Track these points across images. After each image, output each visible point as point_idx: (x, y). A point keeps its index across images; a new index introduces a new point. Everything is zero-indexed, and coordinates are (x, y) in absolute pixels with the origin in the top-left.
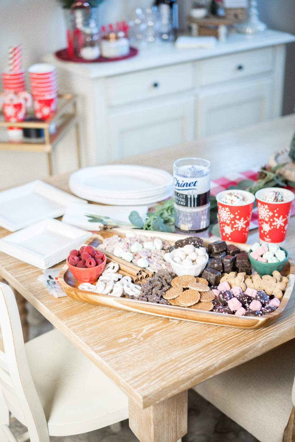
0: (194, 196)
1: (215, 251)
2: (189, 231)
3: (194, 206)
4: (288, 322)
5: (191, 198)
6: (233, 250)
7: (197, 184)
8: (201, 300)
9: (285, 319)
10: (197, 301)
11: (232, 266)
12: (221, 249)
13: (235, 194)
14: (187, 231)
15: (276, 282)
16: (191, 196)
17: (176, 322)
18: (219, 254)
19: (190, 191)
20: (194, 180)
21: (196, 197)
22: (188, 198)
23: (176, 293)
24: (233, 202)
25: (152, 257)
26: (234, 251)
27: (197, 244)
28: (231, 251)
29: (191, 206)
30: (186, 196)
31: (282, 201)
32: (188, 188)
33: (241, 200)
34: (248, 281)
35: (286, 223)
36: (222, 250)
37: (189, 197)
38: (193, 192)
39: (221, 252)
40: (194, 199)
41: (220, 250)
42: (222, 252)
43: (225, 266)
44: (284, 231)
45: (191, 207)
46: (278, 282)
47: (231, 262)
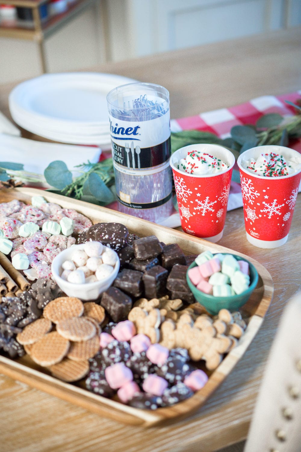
0: (135, 150)
1: (138, 256)
2: (132, 204)
3: (137, 167)
4: (213, 419)
5: (130, 153)
6: (170, 257)
7: (138, 131)
8: (70, 357)
9: (213, 410)
10: (59, 359)
11: (157, 289)
12: (148, 253)
13: (201, 155)
14: (129, 204)
15: (215, 336)
16: (130, 149)
17: (24, 387)
18: (143, 263)
19: (129, 142)
20: (133, 125)
21: (138, 152)
22: (126, 153)
23: (35, 335)
24: (195, 168)
25: (44, 250)
26: (172, 258)
27: (114, 239)
28: (166, 258)
29: (131, 166)
30: (124, 149)
31: (281, 173)
32: (125, 136)
33: (210, 165)
34: (168, 326)
35: (285, 210)
36: (151, 255)
37: (127, 151)
38: (133, 143)
39: (148, 259)
40: (136, 155)
41: (146, 256)
42: (150, 259)
43: (146, 287)
44: (281, 224)
45: (131, 168)
46: (219, 336)
47: (156, 282)
